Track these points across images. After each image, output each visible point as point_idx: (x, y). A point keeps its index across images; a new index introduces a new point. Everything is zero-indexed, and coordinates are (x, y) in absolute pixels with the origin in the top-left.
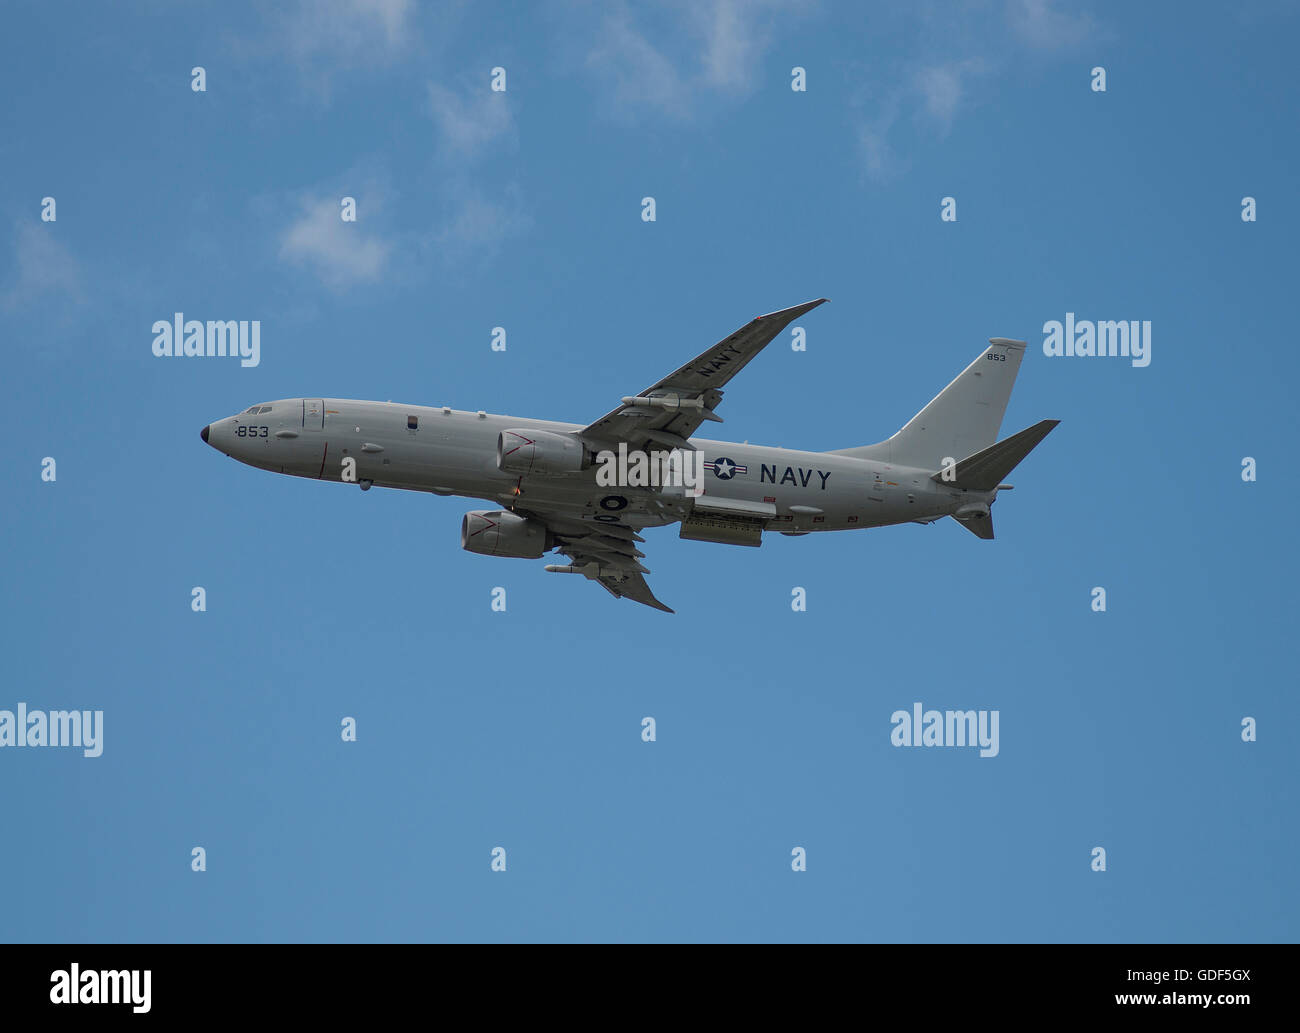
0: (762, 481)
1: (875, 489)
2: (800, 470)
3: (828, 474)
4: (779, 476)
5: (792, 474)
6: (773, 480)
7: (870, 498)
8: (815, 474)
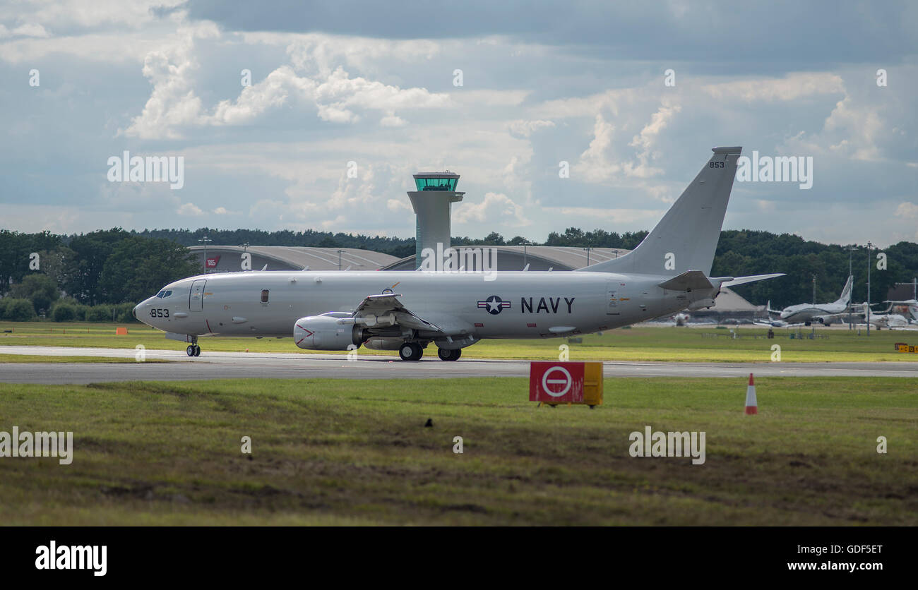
0: (523, 312)
1: (610, 306)
2: (551, 299)
3: (573, 299)
4: (535, 307)
5: (545, 304)
6: (531, 310)
7: (608, 314)
8: (562, 302)
